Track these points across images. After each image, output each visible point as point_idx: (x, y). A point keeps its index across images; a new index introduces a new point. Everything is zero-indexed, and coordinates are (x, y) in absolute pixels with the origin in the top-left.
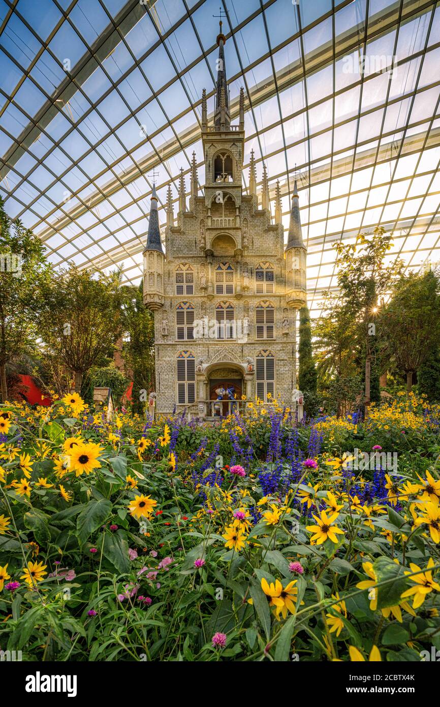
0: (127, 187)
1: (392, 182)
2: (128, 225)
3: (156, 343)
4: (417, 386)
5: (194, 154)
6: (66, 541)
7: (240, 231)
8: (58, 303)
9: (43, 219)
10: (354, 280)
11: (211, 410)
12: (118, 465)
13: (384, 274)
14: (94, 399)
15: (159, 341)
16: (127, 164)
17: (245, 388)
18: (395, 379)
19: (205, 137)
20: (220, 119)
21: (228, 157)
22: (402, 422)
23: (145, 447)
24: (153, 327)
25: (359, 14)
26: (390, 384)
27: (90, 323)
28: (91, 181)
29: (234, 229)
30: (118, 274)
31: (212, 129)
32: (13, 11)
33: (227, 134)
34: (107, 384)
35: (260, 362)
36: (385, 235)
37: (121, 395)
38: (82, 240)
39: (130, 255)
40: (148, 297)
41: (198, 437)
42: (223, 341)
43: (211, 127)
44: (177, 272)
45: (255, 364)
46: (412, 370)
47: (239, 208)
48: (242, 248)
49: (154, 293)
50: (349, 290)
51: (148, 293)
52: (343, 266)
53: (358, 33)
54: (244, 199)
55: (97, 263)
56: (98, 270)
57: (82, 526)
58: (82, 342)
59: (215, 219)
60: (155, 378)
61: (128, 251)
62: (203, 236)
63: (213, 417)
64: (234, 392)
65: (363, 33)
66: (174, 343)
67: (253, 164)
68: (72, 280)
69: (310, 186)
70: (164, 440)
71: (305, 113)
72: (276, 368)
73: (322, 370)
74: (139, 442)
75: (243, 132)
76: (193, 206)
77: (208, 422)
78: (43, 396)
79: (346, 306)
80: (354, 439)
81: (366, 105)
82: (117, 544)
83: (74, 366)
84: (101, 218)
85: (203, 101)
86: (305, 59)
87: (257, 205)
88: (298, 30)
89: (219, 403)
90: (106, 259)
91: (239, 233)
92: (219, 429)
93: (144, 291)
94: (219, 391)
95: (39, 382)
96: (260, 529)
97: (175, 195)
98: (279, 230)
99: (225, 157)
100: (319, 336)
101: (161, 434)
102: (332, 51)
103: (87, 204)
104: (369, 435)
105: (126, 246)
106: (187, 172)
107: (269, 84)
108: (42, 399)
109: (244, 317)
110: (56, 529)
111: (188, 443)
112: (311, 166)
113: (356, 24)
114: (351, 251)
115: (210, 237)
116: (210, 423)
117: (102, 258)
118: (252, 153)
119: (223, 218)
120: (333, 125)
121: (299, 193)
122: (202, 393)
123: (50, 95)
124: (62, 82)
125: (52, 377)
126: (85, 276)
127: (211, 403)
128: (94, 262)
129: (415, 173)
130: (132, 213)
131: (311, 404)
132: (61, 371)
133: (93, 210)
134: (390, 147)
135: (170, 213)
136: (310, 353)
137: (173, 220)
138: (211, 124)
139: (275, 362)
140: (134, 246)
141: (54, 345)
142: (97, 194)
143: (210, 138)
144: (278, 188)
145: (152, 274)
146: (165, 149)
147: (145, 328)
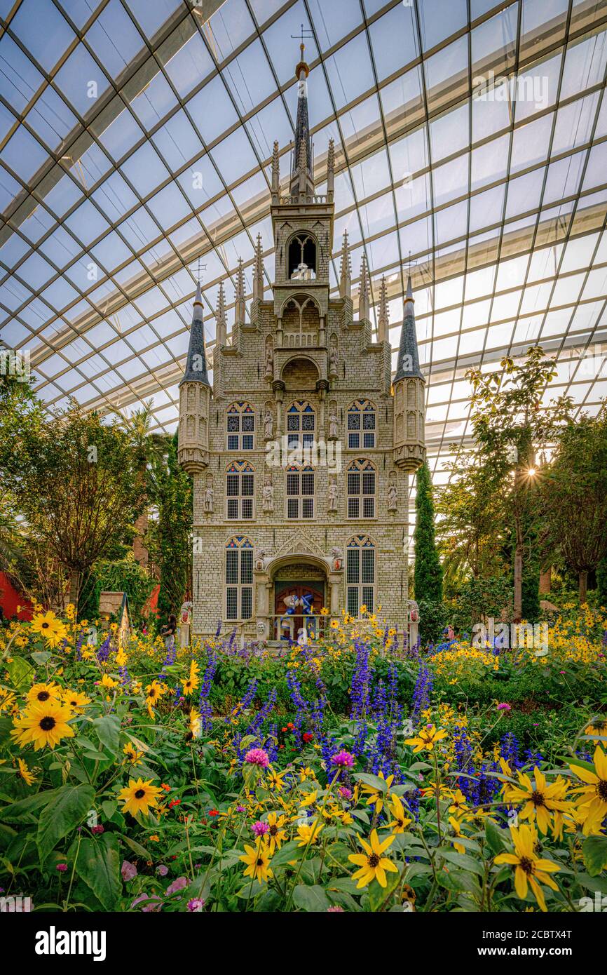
0: (161, 284)
1: (557, 277)
2: (162, 341)
3: (195, 523)
4: (596, 592)
5: (259, 238)
6: (21, 851)
7: (325, 352)
8: (50, 461)
9: (36, 333)
10: (497, 427)
11: (276, 630)
12: (106, 729)
13: (543, 419)
14: (100, 610)
15: (199, 520)
16: (163, 251)
17: (330, 595)
18: (564, 581)
19: (275, 213)
20: (298, 185)
21: (310, 241)
22: (568, 653)
23: (157, 696)
24: (191, 498)
25: (506, 31)
26: (555, 588)
27: (97, 492)
28: (109, 276)
29: (316, 349)
30: (144, 416)
31: (286, 200)
32: (5, 31)
33: (308, 207)
34: (121, 586)
35: (353, 555)
36: (543, 359)
37: (142, 604)
38: (92, 364)
39: (163, 387)
40: (185, 452)
41: (252, 675)
42: (297, 521)
43: (285, 198)
44: (230, 415)
45: (345, 557)
46: (587, 567)
47: (324, 318)
48: (328, 378)
49: (194, 446)
50: (489, 444)
51: (185, 446)
52: (480, 407)
53: (505, 58)
54: (332, 304)
55: (113, 399)
56: (114, 409)
57: (47, 827)
58: (84, 522)
59: (289, 334)
60: (192, 578)
61: (161, 380)
62: (270, 360)
63: (279, 641)
64: (311, 601)
65: (514, 58)
66: (222, 524)
67: (346, 251)
68: (72, 427)
69: (434, 283)
70: (189, 684)
71: (428, 174)
72: (377, 564)
73: (451, 566)
74: (149, 688)
75: (331, 206)
76: (256, 315)
77: (270, 650)
78: (19, 607)
79: (485, 468)
80: (494, 678)
81: (518, 163)
82: (100, 856)
83: (69, 559)
84: (122, 331)
85: (275, 160)
86: (428, 96)
87: (352, 314)
88: (418, 55)
89: (289, 620)
90: (127, 393)
91: (324, 356)
92: (287, 662)
93: (179, 444)
94: (290, 601)
95: (19, 582)
96: (288, 852)
97: (230, 299)
98: (385, 352)
99: (305, 241)
100: (446, 512)
101: (186, 674)
102: (467, 84)
103: (101, 310)
104: (518, 673)
105: (157, 374)
106: (248, 264)
107: (375, 133)
108: (18, 611)
109: (330, 483)
110: (9, 829)
111: (237, 683)
112: (436, 253)
113: (502, 46)
114: (493, 384)
115: (281, 360)
116: (273, 650)
117: (120, 392)
118: (346, 235)
119: (301, 333)
120: (470, 192)
121: (415, 295)
122: (262, 602)
123: (53, 151)
124: (72, 131)
125: (37, 576)
126: (92, 421)
127: (276, 618)
128: (109, 397)
129: (591, 264)
130: (168, 324)
131: (431, 622)
132: (50, 566)
133: (110, 319)
134: (554, 225)
135: (222, 325)
136: (431, 539)
137: (227, 336)
138: (285, 193)
139: (377, 555)
140: (170, 373)
141: (40, 527)
142: (117, 296)
143: (284, 213)
144: (383, 288)
145: (191, 418)
146: (219, 228)
147: (180, 499)
